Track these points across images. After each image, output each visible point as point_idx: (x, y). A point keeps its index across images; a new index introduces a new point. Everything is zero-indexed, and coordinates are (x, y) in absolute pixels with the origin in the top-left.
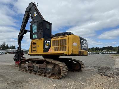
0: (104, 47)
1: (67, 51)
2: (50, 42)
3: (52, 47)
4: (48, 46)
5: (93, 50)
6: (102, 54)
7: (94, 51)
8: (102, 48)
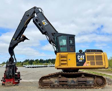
0: (49, 59)
1: (104, 65)
2: (85, 57)
3: (87, 61)
4: (82, 60)
5: (37, 63)
6: (50, 66)
7: (39, 63)
8: (46, 60)
